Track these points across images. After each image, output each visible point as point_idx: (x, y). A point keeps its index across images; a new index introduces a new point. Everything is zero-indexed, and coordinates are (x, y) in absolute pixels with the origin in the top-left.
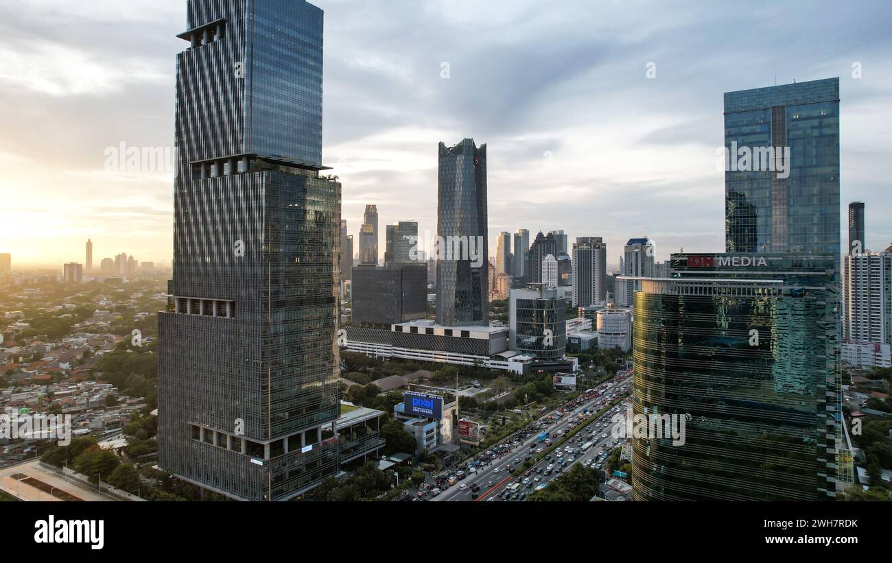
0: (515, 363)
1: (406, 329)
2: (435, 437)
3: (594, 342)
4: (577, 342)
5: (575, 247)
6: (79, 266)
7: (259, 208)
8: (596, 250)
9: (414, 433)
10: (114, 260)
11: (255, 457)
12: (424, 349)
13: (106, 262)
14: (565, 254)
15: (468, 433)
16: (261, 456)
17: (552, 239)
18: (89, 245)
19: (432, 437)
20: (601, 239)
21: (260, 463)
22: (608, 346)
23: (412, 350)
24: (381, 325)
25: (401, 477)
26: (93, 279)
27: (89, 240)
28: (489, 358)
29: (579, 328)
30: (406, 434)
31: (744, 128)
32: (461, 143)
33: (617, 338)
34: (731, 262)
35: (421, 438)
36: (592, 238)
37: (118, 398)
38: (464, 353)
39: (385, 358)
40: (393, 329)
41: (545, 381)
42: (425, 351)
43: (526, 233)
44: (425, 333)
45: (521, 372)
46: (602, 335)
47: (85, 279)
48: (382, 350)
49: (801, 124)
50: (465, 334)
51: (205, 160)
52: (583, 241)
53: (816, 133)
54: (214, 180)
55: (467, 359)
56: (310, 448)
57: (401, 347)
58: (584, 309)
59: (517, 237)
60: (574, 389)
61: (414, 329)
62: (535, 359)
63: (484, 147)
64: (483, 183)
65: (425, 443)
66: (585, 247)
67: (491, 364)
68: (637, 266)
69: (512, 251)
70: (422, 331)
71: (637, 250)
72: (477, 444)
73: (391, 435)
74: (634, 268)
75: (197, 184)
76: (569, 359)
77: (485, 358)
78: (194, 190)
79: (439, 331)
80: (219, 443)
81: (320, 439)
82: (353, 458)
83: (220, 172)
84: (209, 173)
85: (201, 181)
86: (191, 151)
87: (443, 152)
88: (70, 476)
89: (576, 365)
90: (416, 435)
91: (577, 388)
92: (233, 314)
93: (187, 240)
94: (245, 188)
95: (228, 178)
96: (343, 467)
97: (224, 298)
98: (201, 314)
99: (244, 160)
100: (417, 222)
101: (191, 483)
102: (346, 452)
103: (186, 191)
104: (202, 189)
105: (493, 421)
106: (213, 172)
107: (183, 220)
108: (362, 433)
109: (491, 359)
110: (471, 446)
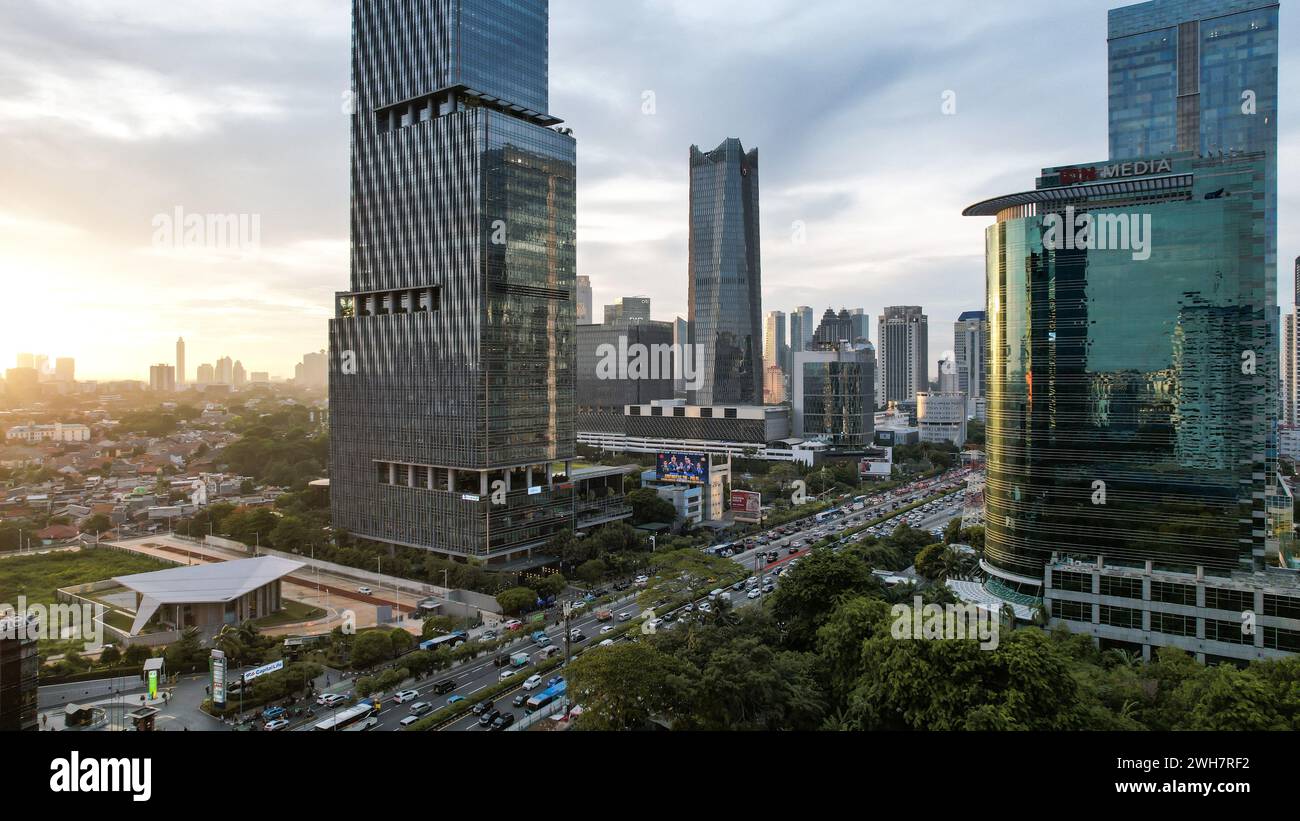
0: (802, 452)
1: (646, 410)
2: (700, 508)
3: (913, 437)
4: (888, 436)
5: (882, 321)
6: (170, 370)
7: (472, 157)
8: (913, 324)
9: (671, 500)
10: (214, 365)
11: (467, 493)
12: (672, 438)
13: (203, 370)
14: (865, 341)
15: (744, 507)
16: (476, 490)
17: (846, 319)
18: (180, 346)
19: (696, 508)
20: (920, 309)
21: (475, 498)
22: (934, 437)
23: (654, 440)
24: (609, 408)
25: (658, 542)
26: (190, 387)
27: (181, 339)
28: (764, 446)
29: (890, 421)
30: (660, 500)
31: (1136, 58)
32: (723, 145)
33: (947, 430)
34: (1120, 172)
35: (681, 507)
36: (907, 308)
37: (255, 486)
38: (728, 441)
39: (616, 453)
40: (627, 411)
41: (847, 469)
42: (673, 441)
43: (808, 312)
44: (672, 415)
45: (811, 462)
46: (925, 426)
47: (179, 388)
48: (610, 442)
50: (731, 413)
51: (394, 104)
52: (893, 312)
53: (1243, 54)
54: (408, 130)
55: (733, 449)
56: (537, 490)
57: (639, 436)
58: (896, 403)
59: (794, 317)
60: (888, 479)
61: (657, 411)
62: (831, 446)
63: (754, 154)
64: (753, 203)
65: (687, 514)
66: (896, 320)
67: (768, 454)
68: (973, 350)
69: (788, 341)
70: (668, 412)
71: (973, 328)
72: (758, 521)
73: (640, 503)
74: (969, 353)
75: (384, 140)
76: (880, 448)
77: (759, 445)
78: (379, 147)
79: (693, 412)
80: (416, 483)
81: (551, 482)
82: (590, 524)
83: (416, 119)
84: (401, 122)
85: (389, 134)
86: (375, 95)
87: (697, 160)
88: (216, 543)
89: (889, 456)
90: (675, 502)
91: (892, 479)
92: (436, 306)
93: (370, 216)
94: (452, 133)
95: (428, 125)
96: (579, 530)
97: (424, 284)
98: (390, 312)
99: (450, 99)
100: (649, 299)
101: (378, 542)
102: (581, 515)
103: (368, 150)
104: (391, 143)
105: (777, 505)
106: (406, 120)
107: (365, 190)
108: (602, 494)
109: (767, 447)
110: (751, 524)
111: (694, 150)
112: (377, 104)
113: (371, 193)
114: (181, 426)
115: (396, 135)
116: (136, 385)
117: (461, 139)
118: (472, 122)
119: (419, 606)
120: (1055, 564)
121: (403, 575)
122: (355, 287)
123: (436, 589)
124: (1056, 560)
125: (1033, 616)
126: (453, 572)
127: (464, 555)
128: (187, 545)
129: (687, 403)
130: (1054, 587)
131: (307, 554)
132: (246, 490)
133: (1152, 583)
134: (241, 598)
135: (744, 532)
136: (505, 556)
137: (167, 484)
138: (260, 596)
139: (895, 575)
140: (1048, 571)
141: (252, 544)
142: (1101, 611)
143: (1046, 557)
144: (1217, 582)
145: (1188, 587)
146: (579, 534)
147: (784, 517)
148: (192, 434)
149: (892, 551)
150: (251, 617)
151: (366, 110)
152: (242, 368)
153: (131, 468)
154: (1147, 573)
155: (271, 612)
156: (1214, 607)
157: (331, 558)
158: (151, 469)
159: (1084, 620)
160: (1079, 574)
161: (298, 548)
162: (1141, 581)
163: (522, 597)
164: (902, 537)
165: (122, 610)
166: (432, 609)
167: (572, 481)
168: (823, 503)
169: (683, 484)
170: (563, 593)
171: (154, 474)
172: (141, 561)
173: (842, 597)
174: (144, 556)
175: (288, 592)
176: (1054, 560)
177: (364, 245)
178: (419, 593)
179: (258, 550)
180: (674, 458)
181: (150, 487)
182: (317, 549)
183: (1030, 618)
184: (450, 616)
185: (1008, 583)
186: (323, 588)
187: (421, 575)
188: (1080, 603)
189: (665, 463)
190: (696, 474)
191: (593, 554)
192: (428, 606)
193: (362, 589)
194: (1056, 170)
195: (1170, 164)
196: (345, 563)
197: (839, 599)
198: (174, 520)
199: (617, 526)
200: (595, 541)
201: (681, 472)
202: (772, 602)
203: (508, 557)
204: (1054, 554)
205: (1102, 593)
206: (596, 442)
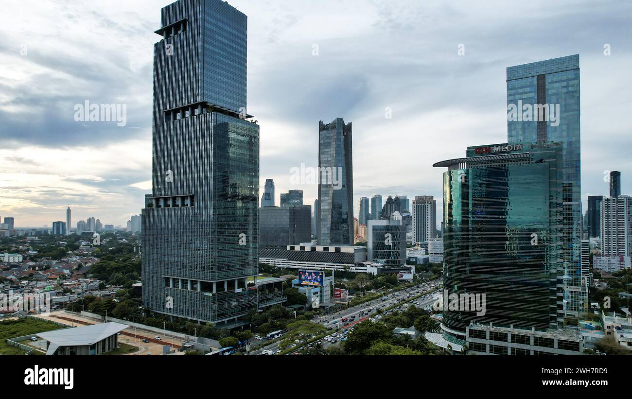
0: (372, 268)
1: (297, 248)
2: (319, 297)
3: (426, 260)
4: (414, 260)
5: (414, 203)
6: (63, 224)
7: (210, 135)
8: (429, 204)
9: (305, 293)
10: (86, 221)
11: (206, 292)
12: (310, 261)
13: (80, 224)
14: (408, 212)
15: (340, 297)
16: (211, 291)
17: (398, 201)
18: (69, 212)
20: (432, 197)
21: (210, 295)
22: (436, 260)
23: (301, 262)
25: (298, 314)
26: (73, 232)
27: (69, 208)
28: (354, 265)
29: (416, 252)
30: (300, 294)
31: (519, 90)
32: (335, 121)
34: (501, 149)
35: (310, 297)
36: (426, 197)
37: (106, 285)
38: (337, 263)
39: (283, 268)
40: (288, 248)
41: (392, 277)
43: (380, 198)
44: (310, 250)
45: (376, 273)
46: (432, 255)
47: (68, 233)
48: (280, 263)
49: (556, 85)
50: (338, 250)
51: (173, 108)
52: (420, 199)
53: (565, 90)
55: (338, 267)
56: (240, 290)
57: (294, 260)
58: (420, 243)
59: (373, 200)
60: (411, 281)
61: (303, 248)
62: (386, 265)
63: (350, 125)
64: (349, 149)
66: (421, 203)
67: (356, 269)
70: (308, 249)
72: (347, 303)
73: (291, 295)
75: (168, 125)
76: (409, 266)
77: (351, 265)
78: (166, 128)
79: (319, 249)
80: (183, 287)
81: (246, 286)
82: (266, 305)
83: (183, 116)
84: (176, 117)
85: (171, 122)
86: (164, 103)
87: (322, 128)
88: (86, 316)
89: (413, 270)
90: (307, 295)
91: (413, 281)
92: (192, 204)
93: (162, 161)
94: (200, 123)
95: (189, 118)
96: (260, 309)
97: (187, 194)
98: (171, 206)
99: (199, 106)
100: (302, 191)
101: (164, 315)
102: (261, 301)
103: (161, 129)
104: (172, 127)
105: (357, 295)
106: (179, 116)
107: (159, 148)
108: (272, 291)
109: (355, 266)
110: (343, 304)
111: (321, 123)
112: (165, 108)
113: (162, 150)
114: (69, 254)
115: (174, 123)
116: (46, 231)
117: (204, 126)
118: (210, 119)
119: (183, 345)
120: (472, 326)
121: (176, 331)
122: (154, 194)
123: (192, 337)
124: (472, 324)
125: (462, 349)
126: (200, 329)
127: (204, 321)
128: (71, 315)
129: (317, 244)
130: (470, 337)
131: (131, 320)
132: (102, 287)
133: (512, 335)
134: (98, 343)
135: (339, 308)
136: (224, 321)
137: (61, 285)
138: (107, 343)
139: (405, 330)
140: (467, 329)
141: (104, 315)
142: (490, 347)
143: (468, 323)
144: (540, 334)
145: (527, 336)
146: (260, 310)
147: (359, 301)
148: (74, 259)
149: (405, 319)
150: (102, 352)
151: (160, 111)
152: (100, 223)
153: (44, 276)
154: (511, 330)
155: (112, 349)
156: (537, 345)
157: (142, 322)
158: (53, 276)
159: (483, 351)
160: (481, 331)
161: (126, 317)
162: (507, 334)
163: (231, 341)
164: (410, 312)
165: (40, 349)
166: (189, 347)
167: (257, 286)
168: (379, 294)
169: (311, 286)
170: (251, 339)
171: (55, 279)
172: (49, 324)
173: (375, 342)
174: (50, 322)
175: (121, 339)
176: (471, 324)
177: (159, 174)
178: (184, 339)
179: (107, 318)
180: (307, 274)
181: (53, 286)
182: (135, 318)
183: (460, 351)
184: (197, 350)
185: (452, 334)
186: (138, 337)
187: (184, 331)
188: (481, 344)
189: (303, 276)
190: (317, 281)
191: (266, 320)
192: (187, 345)
193: (156, 337)
194: (474, 147)
195: (522, 146)
196: (148, 324)
197: (374, 342)
198: (65, 304)
199: (278, 307)
200: (267, 314)
201: (310, 280)
202: (344, 344)
203: (226, 322)
204: (472, 321)
205: (490, 339)
206: (273, 263)
